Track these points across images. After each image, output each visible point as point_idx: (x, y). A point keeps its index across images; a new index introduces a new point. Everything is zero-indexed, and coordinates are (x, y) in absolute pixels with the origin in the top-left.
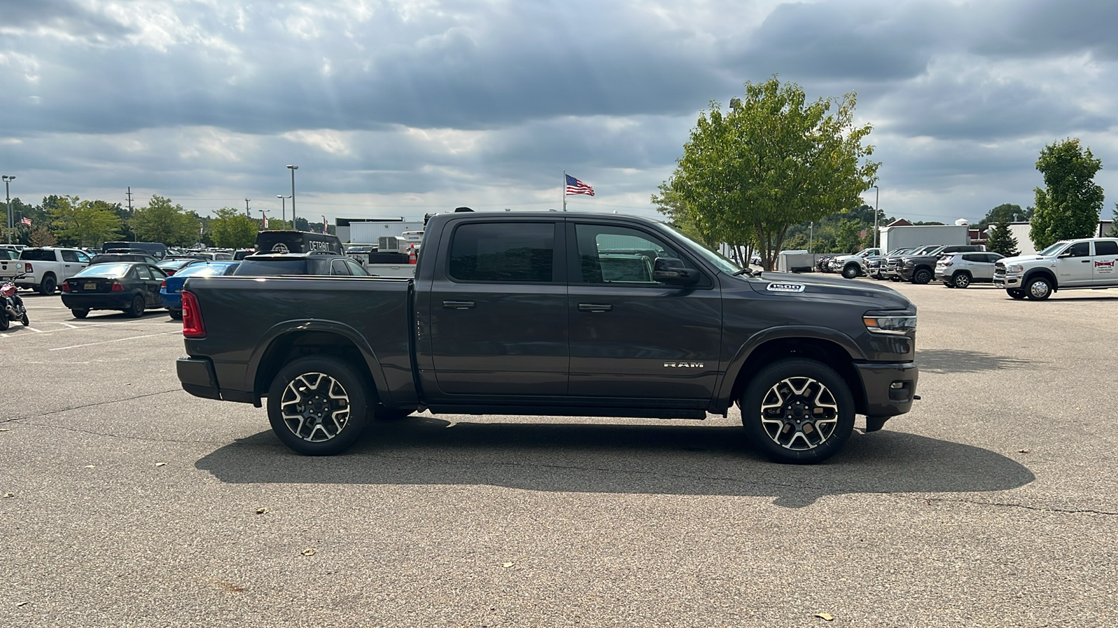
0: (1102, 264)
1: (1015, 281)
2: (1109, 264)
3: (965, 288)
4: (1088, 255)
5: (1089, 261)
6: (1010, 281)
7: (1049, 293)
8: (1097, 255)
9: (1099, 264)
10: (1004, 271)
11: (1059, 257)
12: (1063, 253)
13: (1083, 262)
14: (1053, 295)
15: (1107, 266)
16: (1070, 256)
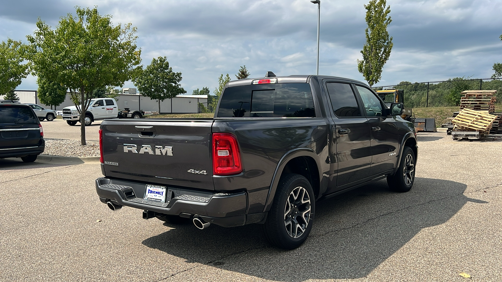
0: (109, 109)
1: (77, 117)
2: (111, 109)
3: (52, 121)
4: (103, 105)
5: (104, 108)
6: (74, 117)
7: (91, 123)
8: (107, 105)
9: (108, 109)
10: (71, 112)
11: (93, 106)
12: (95, 105)
13: (102, 108)
14: (93, 123)
15: (111, 110)
16: (99, 106)
